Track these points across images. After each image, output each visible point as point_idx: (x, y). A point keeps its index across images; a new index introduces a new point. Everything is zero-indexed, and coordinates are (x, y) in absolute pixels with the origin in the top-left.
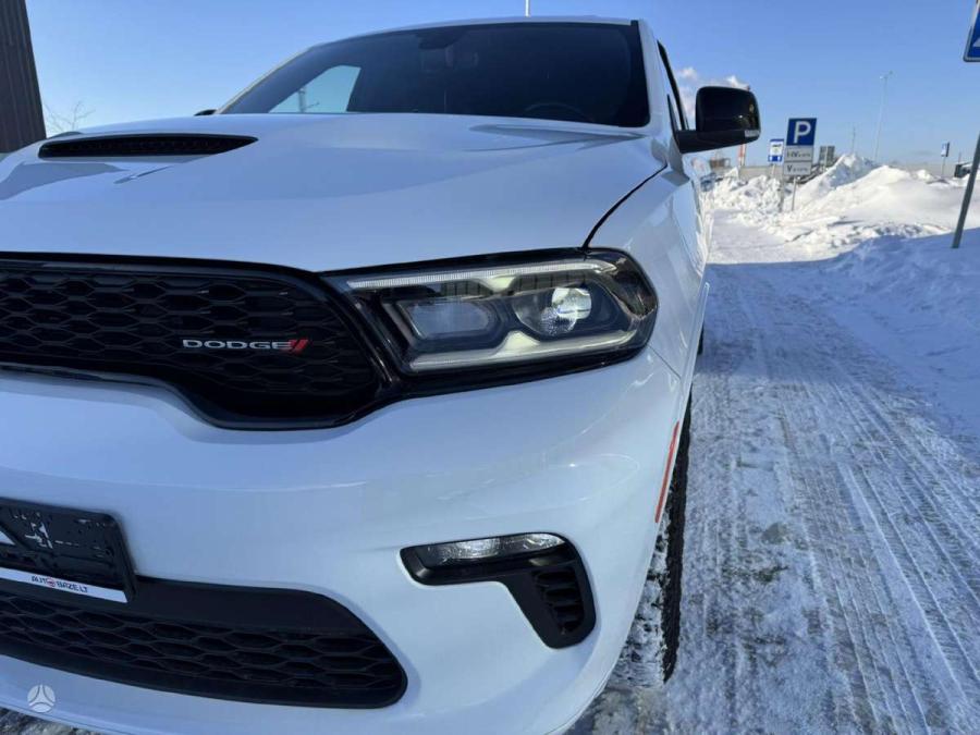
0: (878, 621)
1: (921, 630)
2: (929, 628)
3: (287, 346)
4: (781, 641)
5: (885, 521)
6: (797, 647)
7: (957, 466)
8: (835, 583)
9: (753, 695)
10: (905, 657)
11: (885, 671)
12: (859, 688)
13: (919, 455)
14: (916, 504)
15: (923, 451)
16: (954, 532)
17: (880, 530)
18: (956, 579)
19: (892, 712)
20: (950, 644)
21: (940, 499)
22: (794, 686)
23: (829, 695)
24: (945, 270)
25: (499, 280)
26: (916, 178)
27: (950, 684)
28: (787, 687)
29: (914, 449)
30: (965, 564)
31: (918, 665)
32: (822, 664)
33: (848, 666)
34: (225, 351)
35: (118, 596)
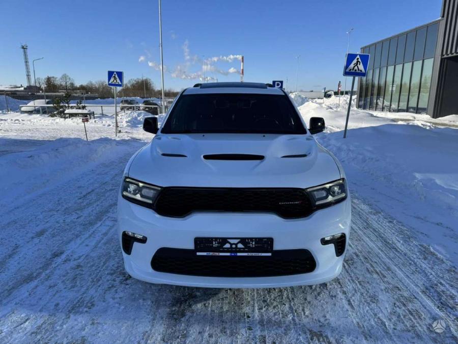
0: (369, 252)
1: (379, 253)
2: (381, 253)
3: (298, 202)
4: (352, 260)
5: (360, 229)
6: (355, 260)
7: (371, 213)
8: (356, 246)
9: (352, 271)
10: (378, 259)
11: (376, 262)
12: (372, 266)
13: (361, 211)
14: (365, 224)
15: (361, 209)
16: (377, 230)
17: (360, 232)
18: (381, 241)
19: (381, 270)
20: (386, 255)
21: (371, 222)
22: (359, 268)
23: (367, 268)
24: (345, 147)
25: (328, 186)
26: (322, 107)
27: (389, 263)
28: (358, 268)
29: (359, 210)
30: (382, 237)
31: (381, 260)
32: (363, 263)
33: (368, 262)
34: (283, 204)
35: (270, 254)
